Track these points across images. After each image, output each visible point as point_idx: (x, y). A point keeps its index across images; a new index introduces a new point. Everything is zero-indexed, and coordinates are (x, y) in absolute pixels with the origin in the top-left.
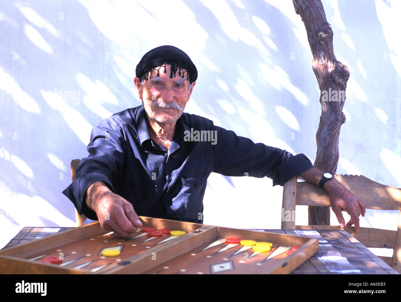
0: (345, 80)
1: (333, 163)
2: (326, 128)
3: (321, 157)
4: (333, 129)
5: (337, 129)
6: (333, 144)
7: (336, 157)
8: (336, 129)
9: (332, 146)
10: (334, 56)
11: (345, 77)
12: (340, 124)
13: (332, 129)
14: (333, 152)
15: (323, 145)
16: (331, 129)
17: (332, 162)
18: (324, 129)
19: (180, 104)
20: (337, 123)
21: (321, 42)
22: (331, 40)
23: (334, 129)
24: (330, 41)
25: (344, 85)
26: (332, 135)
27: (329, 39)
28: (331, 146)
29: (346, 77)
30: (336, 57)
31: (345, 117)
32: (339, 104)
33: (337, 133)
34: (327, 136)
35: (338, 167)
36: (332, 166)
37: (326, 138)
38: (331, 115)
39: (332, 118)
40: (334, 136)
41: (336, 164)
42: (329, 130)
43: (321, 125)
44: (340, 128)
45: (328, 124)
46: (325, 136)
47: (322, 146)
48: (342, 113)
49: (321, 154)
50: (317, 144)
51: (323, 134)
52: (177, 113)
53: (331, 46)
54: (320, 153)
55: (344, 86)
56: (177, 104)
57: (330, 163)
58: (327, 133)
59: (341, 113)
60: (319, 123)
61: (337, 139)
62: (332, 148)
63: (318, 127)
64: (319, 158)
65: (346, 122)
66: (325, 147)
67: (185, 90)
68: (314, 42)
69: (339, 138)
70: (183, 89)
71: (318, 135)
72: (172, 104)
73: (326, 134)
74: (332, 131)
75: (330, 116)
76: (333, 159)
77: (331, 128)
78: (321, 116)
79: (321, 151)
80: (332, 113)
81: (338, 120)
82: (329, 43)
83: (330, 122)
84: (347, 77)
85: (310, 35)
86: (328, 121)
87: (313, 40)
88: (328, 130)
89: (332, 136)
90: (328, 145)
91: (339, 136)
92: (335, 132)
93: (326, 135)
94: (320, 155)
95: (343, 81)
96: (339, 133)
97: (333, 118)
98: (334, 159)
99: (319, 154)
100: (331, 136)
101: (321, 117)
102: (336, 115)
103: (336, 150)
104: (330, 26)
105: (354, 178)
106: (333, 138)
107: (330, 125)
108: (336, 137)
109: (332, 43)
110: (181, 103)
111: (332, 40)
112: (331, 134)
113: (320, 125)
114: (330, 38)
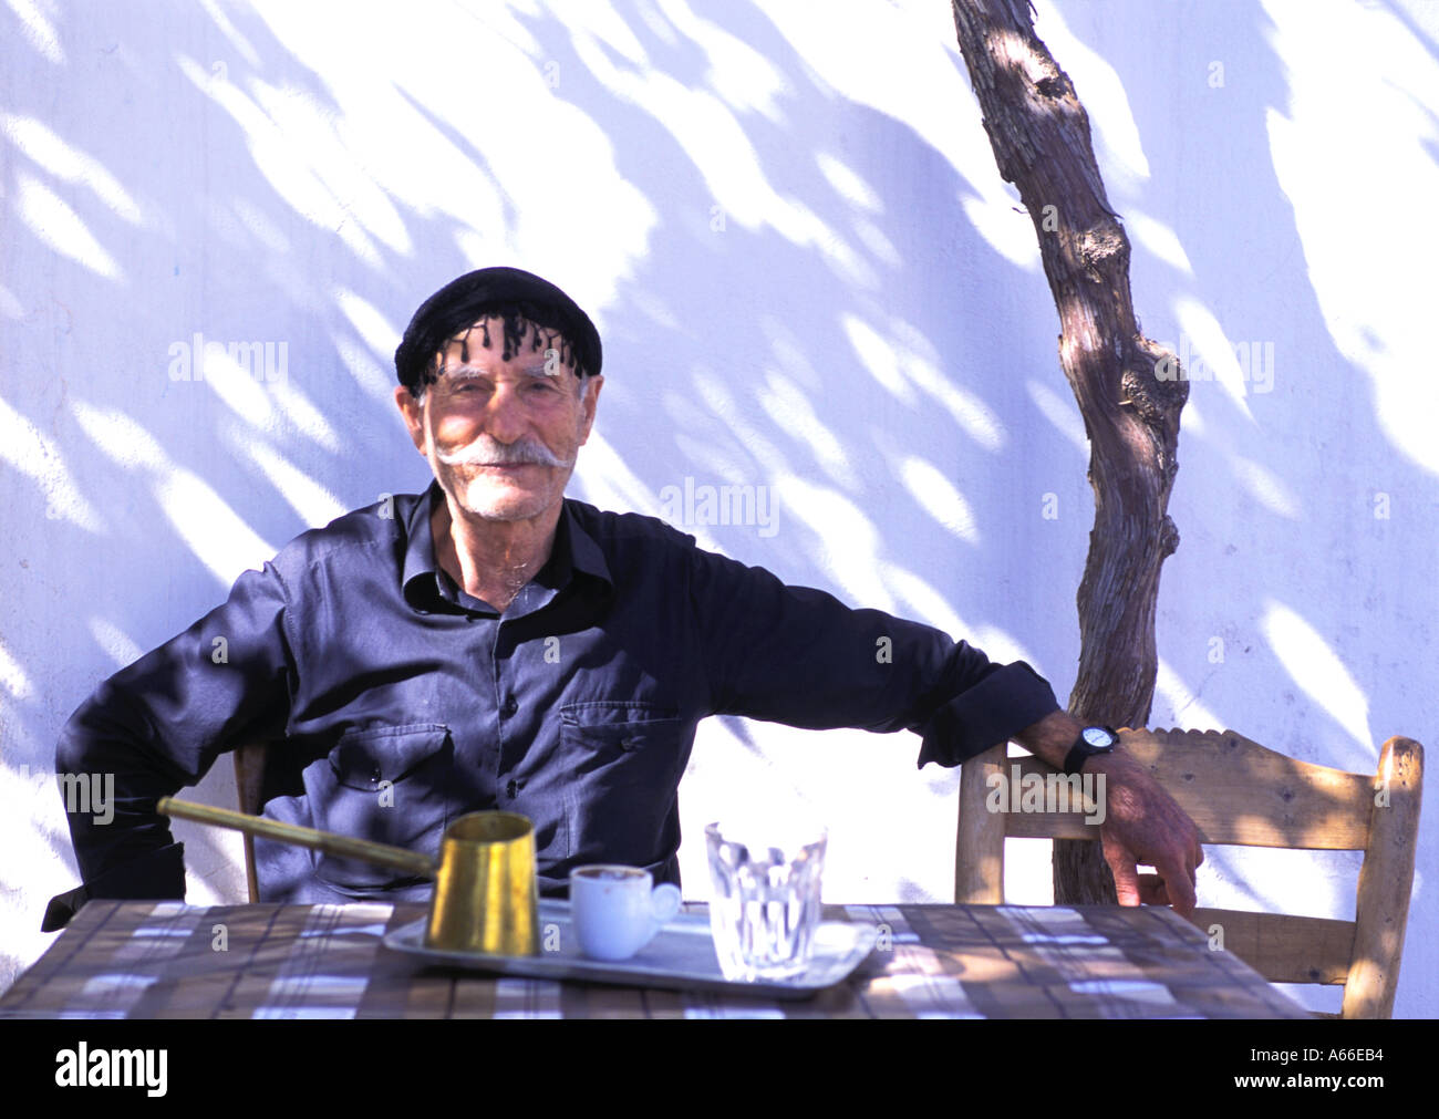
0: (1175, 405)
1: (1139, 693)
2: (1109, 569)
3: (1095, 671)
4: (1135, 574)
5: (1147, 572)
6: (1135, 626)
7: (1146, 671)
8: (1143, 573)
9: (1134, 633)
10: (1135, 322)
11: (1173, 396)
12: (1157, 556)
13: (1130, 575)
14: (1135, 654)
15: (1102, 630)
16: (1127, 575)
17: (1135, 687)
18: (1104, 573)
19: (554, 446)
20: (1147, 555)
21: (1089, 276)
22: (1122, 268)
23: (1139, 574)
24: (1119, 272)
25: (1170, 420)
26: (1132, 594)
27: (1117, 267)
28: (1129, 634)
29: (1176, 395)
30: (1140, 326)
31: (1177, 531)
32: (1154, 488)
33: (1149, 588)
34: (1114, 598)
35: (1154, 707)
36: (1133, 701)
37: (1111, 605)
38: (1127, 524)
39: (1129, 537)
40: (1140, 596)
41: (1147, 695)
42: (1121, 576)
43: (1095, 559)
44: (1159, 570)
45: (1118, 558)
46: (1107, 599)
47: (1098, 633)
48: (1166, 518)
49: (1095, 662)
50: (1081, 627)
51: (1099, 592)
52: (546, 480)
53: (1123, 287)
54: (1092, 658)
55: (1172, 426)
56: (543, 445)
57: (1128, 692)
58: (1114, 587)
59: (1160, 518)
60: (1086, 553)
61: (1149, 609)
62: (1133, 640)
63: (1083, 566)
64: (1088, 673)
65: (1179, 549)
66: (1107, 636)
67: (563, 397)
68: (1065, 276)
69: (1155, 606)
70: (558, 396)
71: (1085, 594)
72: (528, 448)
73: (1110, 591)
74: (1133, 581)
75: (1124, 528)
76: (1138, 678)
77: (1128, 570)
78: (1092, 528)
79: (1094, 652)
80: (1132, 517)
81: (1150, 541)
82: (1117, 278)
83: (1123, 548)
84: (1180, 394)
85: (1053, 252)
86: (1118, 547)
87: (1060, 269)
88: (1117, 576)
89: (1131, 600)
90: (1118, 628)
91: (1155, 598)
92: (1142, 584)
93: (1112, 595)
94: (1091, 664)
95: (1166, 408)
96: (1155, 589)
97: (1133, 536)
98: (1141, 677)
99: (1087, 659)
100: (1128, 598)
101: (1092, 533)
102: (1145, 525)
103: (1147, 646)
104: (1119, 221)
105: (1204, 742)
106: (1137, 604)
107: (1126, 561)
108: (1145, 602)
109: (1128, 278)
110: (558, 443)
111: (1127, 267)
112: (1129, 592)
113: (1089, 560)
114: (1119, 260)
